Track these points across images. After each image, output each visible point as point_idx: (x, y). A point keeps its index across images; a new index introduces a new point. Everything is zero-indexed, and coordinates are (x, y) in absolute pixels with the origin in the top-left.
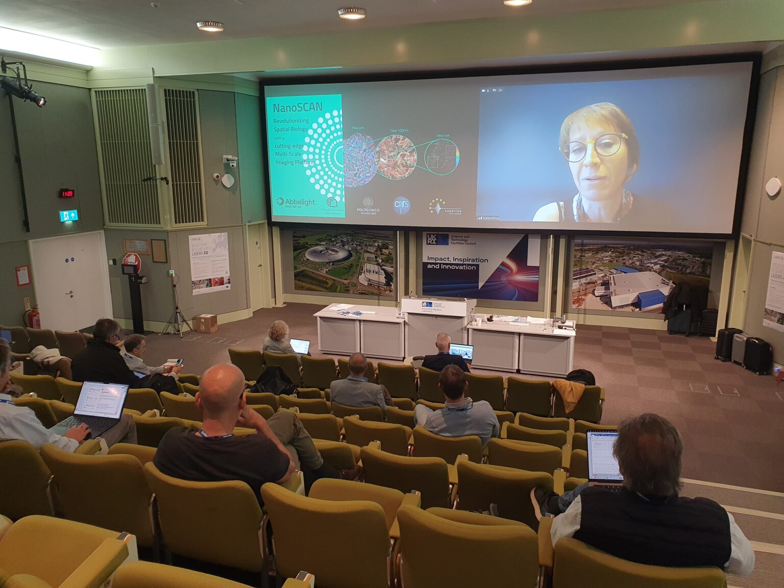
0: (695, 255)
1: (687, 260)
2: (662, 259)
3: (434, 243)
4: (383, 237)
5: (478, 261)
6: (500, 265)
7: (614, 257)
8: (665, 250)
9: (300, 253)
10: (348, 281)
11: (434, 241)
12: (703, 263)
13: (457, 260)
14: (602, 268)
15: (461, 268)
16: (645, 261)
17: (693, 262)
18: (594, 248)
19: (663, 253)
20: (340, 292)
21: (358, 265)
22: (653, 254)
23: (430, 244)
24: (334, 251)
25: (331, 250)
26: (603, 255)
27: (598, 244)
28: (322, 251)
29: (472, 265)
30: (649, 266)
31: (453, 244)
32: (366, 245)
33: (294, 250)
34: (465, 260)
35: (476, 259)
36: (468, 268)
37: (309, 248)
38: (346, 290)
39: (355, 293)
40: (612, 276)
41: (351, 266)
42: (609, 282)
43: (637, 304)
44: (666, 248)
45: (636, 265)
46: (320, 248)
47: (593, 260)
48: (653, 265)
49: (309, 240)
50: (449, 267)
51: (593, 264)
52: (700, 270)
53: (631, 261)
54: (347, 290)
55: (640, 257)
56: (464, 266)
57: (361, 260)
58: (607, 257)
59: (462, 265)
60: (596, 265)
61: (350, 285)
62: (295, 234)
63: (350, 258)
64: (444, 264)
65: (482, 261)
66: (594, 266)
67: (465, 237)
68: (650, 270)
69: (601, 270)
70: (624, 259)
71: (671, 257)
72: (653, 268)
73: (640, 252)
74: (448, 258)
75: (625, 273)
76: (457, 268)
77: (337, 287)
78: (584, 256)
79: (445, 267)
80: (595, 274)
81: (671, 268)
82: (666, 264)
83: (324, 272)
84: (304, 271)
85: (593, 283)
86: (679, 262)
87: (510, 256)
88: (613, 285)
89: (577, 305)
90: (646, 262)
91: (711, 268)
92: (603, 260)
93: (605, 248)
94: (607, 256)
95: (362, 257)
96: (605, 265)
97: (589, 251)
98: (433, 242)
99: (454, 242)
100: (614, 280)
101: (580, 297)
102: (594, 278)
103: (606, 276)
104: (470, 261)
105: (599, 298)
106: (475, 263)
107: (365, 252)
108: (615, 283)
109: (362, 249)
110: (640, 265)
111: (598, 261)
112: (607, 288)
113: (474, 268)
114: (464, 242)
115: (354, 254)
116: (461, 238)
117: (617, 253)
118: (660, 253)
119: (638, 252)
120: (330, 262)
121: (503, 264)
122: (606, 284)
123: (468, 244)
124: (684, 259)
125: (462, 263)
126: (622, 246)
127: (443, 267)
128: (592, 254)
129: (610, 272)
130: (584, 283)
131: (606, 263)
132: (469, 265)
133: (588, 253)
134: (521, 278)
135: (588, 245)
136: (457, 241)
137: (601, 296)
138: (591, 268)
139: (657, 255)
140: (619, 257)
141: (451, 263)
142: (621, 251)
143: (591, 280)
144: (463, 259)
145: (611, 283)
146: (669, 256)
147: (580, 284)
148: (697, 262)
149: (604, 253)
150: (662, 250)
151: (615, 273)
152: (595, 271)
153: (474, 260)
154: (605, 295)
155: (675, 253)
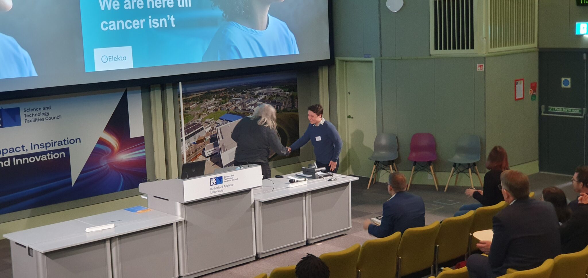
0: (285, 89)
1: (280, 96)
2: (260, 98)
5: (66, 142)
6: (98, 143)
7: (218, 105)
8: (262, 88)
12: (292, 97)
13: (36, 147)
14: (208, 120)
15: (44, 158)
17: (285, 97)
18: (198, 97)
19: (260, 91)
22: (252, 94)
26: (207, 104)
27: (201, 91)
29: (58, 151)
30: (250, 109)
31: (29, 121)
34: (48, 145)
35: (64, 140)
36: (53, 156)
40: (218, 128)
42: (216, 136)
44: (263, 85)
45: (239, 110)
47: (199, 112)
48: (253, 107)
50: (26, 161)
51: (199, 117)
52: (291, 105)
53: (233, 107)
55: (241, 99)
56: (48, 155)
58: (211, 105)
59: (45, 153)
60: (202, 117)
64: (17, 157)
65: (72, 141)
66: (200, 120)
67: (44, 109)
69: (208, 123)
70: (228, 105)
71: (268, 95)
73: (240, 94)
74: (23, 147)
75: (230, 121)
76: (38, 160)
78: (189, 108)
79: (19, 162)
80: (202, 129)
85: (202, 141)
86: (274, 99)
87: (109, 129)
88: (221, 139)
90: (247, 105)
91: (297, 101)
92: (208, 110)
93: (208, 95)
94: (211, 104)
97: (194, 101)
99: (29, 118)
100: (221, 133)
102: (202, 134)
103: (213, 129)
104: (57, 144)
105: (209, 158)
106: (63, 147)
108: (222, 136)
110: (242, 110)
111: (204, 111)
112: (216, 145)
113: (62, 155)
114: (44, 117)
116: (39, 112)
117: (220, 99)
118: (257, 92)
119: (238, 94)
121: (101, 141)
122: (214, 140)
123: (50, 119)
124: (278, 96)
125: (44, 150)
126: (224, 89)
127: (16, 162)
128: (197, 104)
129: (216, 123)
130: (193, 143)
131: (212, 113)
132: (54, 151)
133: (193, 104)
134: (124, 157)
135: (192, 93)
136: (34, 117)
137: (211, 156)
138: (198, 123)
139: (256, 94)
140: (223, 103)
141: (27, 153)
142: (223, 95)
143: (199, 137)
144: (46, 144)
145: (219, 137)
146: (265, 94)
147: (189, 145)
148: (287, 97)
149: (208, 100)
150: (258, 88)
151: (221, 124)
152: (202, 125)
153: (62, 143)
154: (214, 153)
155: (270, 90)
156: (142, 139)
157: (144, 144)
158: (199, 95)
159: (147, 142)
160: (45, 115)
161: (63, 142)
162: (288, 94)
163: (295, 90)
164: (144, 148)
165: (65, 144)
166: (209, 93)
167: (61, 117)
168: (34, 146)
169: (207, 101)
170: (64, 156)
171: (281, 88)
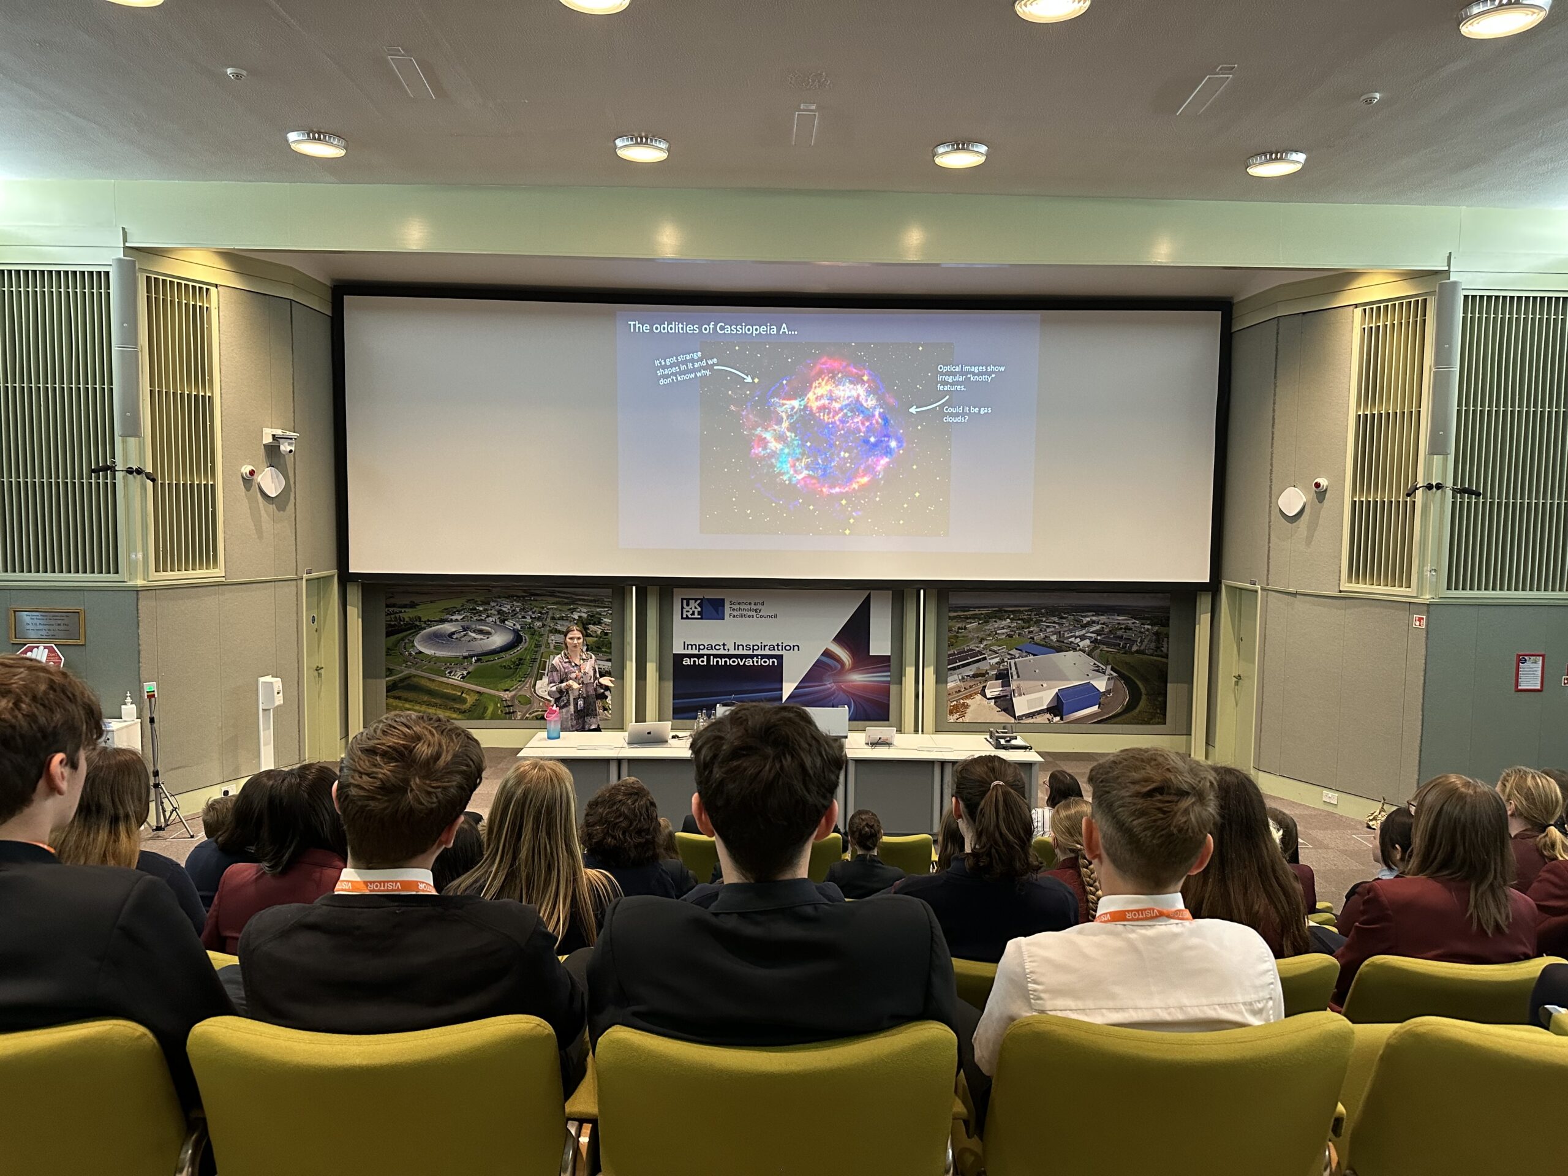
0: (1144, 621)
1: (1131, 629)
2: (1092, 629)
3: (696, 616)
4: (591, 601)
5: (780, 648)
6: (822, 655)
7: (1015, 629)
8: (1097, 615)
9: (403, 639)
10: (513, 693)
11: (696, 613)
12: (1157, 634)
13: (741, 647)
14: (995, 648)
15: (749, 663)
16: (1066, 633)
17: (1140, 632)
18: (982, 614)
19: (1094, 618)
20: (491, 719)
21: (534, 660)
22: (1079, 621)
23: (687, 618)
24: (481, 632)
25: (474, 632)
26: (996, 626)
27: (988, 607)
28: (453, 633)
29: (769, 657)
30: (1072, 642)
31: (734, 617)
32: (553, 618)
33: (388, 635)
34: (756, 648)
35: (778, 645)
36: (761, 662)
37: (425, 629)
38: (506, 713)
39: (527, 718)
40: (1012, 661)
41: (520, 662)
42: (1008, 673)
43: (1057, 708)
44: (1099, 610)
45: (1052, 640)
46: (448, 628)
47: (981, 635)
48: (1078, 640)
49: (424, 612)
50: (726, 662)
51: (981, 642)
52: (1153, 645)
53: (1042, 635)
54: (510, 713)
55: (1057, 626)
56: (755, 659)
57: (543, 649)
58: (1003, 628)
59: (752, 657)
60: (985, 643)
61: (516, 702)
62: (392, 601)
63: (518, 646)
64: (715, 656)
65: (788, 648)
66: (982, 646)
67: (755, 604)
68: (1075, 649)
69: (995, 652)
70: (1032, 632)
71: (1107, 626)
72: (1079, 646)
73: (1056, 619)
74: (724, 645)
75: (1034, 655)
76: (742, 664)
77: (485, 709)
78: (965, 628)
79: (717, 662)
80: (985, 659)
81: (1108, 645)
82: (1099, 638)
83: (456, 679)
84: (409, 677)
85: (983, 675)
86: (1120, 633)
87: (839, 639)
88: (1015, 677)
89: (956, 716)
90: (1067, 636)
91: (1168, 642)
92: (996, 634)
93: (999, 613)
94: (1003, 626)
95: (543, 644)
96: (999, 643)
97: (974, 618)
98: (693, 614)
99: (735, 613)
100: (1016, 668)
101: (962, 701)
102: (983, 666)
103: (1002, 661)
104: (767, 648)
105: (993, 700)
106: (776, 653)
107: (551, 632)
108: (1017, 673)
109: (544, 625)
110: (1058, 641)
111: (989, 635)
112: (1006, 684)
113: (773, 662)
114: (754, 614)
115: (526, 636)
116: (749, 607)
117: (1019, 622)
118: (1088, 619)
119: (1053, 618)
120: (471, 656)
121: (827, 653)
122: (1004, 677)
123: (761, 617)
124: (1127, 628)
125: (750, 652)
126: (1027, 608)
127: (713, 661)
128: (979, 624)
129: (1009, 654)
130: (967, 676)
131: (1002, 639)
132: (763, 657)
133: (971, 623)
134: (858, 678)
135: (971, 607)
136: (741, 612)
137: (996, 699)
138: (977, 649)
139: (1085, 622)
140: (1023, 628)
141: (729, 653)
142: (1025, 617)
143: (978, 669)
144: (753, 646)
145: (1011, 673)
146: (1103, 624)
147: (960, 678)
148: (1147, 633)
149: (998, 621)
150: (1091, 613)
151: (1017, 656)
152: (984, 654)
153: (774, 647)
154: (1002, 694)
155: (1113, 619)
156: (887, 659)
157: (889, 666)
158: (983, 612)
159: (894, 663)
160: (756, 612)
161: (776, 647)
162: (1148, 629)
163: (1165, 623)
164: (889, 671)
165: (778, 650)
166: (1000, 611)
167: (776, 616)
168: (738, 646)
169: (995, 622)
170: (776, 664)
171: (1135, 619)
